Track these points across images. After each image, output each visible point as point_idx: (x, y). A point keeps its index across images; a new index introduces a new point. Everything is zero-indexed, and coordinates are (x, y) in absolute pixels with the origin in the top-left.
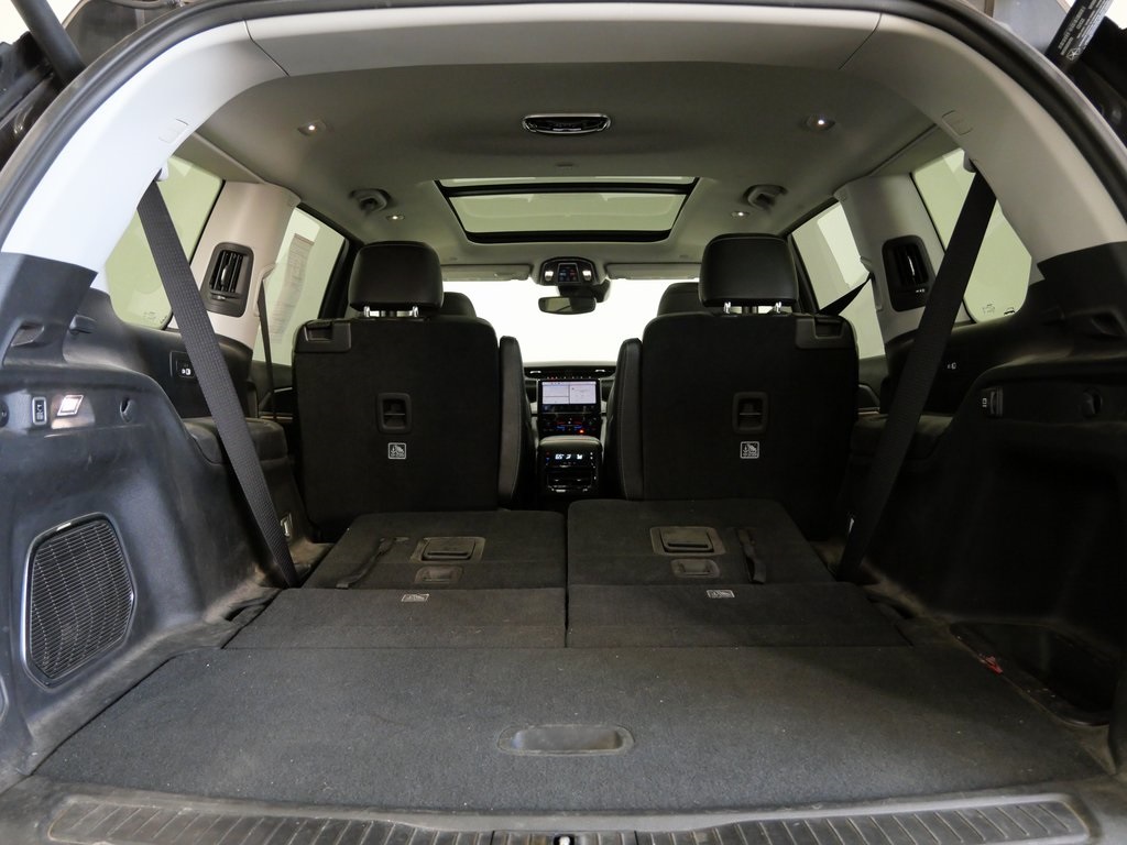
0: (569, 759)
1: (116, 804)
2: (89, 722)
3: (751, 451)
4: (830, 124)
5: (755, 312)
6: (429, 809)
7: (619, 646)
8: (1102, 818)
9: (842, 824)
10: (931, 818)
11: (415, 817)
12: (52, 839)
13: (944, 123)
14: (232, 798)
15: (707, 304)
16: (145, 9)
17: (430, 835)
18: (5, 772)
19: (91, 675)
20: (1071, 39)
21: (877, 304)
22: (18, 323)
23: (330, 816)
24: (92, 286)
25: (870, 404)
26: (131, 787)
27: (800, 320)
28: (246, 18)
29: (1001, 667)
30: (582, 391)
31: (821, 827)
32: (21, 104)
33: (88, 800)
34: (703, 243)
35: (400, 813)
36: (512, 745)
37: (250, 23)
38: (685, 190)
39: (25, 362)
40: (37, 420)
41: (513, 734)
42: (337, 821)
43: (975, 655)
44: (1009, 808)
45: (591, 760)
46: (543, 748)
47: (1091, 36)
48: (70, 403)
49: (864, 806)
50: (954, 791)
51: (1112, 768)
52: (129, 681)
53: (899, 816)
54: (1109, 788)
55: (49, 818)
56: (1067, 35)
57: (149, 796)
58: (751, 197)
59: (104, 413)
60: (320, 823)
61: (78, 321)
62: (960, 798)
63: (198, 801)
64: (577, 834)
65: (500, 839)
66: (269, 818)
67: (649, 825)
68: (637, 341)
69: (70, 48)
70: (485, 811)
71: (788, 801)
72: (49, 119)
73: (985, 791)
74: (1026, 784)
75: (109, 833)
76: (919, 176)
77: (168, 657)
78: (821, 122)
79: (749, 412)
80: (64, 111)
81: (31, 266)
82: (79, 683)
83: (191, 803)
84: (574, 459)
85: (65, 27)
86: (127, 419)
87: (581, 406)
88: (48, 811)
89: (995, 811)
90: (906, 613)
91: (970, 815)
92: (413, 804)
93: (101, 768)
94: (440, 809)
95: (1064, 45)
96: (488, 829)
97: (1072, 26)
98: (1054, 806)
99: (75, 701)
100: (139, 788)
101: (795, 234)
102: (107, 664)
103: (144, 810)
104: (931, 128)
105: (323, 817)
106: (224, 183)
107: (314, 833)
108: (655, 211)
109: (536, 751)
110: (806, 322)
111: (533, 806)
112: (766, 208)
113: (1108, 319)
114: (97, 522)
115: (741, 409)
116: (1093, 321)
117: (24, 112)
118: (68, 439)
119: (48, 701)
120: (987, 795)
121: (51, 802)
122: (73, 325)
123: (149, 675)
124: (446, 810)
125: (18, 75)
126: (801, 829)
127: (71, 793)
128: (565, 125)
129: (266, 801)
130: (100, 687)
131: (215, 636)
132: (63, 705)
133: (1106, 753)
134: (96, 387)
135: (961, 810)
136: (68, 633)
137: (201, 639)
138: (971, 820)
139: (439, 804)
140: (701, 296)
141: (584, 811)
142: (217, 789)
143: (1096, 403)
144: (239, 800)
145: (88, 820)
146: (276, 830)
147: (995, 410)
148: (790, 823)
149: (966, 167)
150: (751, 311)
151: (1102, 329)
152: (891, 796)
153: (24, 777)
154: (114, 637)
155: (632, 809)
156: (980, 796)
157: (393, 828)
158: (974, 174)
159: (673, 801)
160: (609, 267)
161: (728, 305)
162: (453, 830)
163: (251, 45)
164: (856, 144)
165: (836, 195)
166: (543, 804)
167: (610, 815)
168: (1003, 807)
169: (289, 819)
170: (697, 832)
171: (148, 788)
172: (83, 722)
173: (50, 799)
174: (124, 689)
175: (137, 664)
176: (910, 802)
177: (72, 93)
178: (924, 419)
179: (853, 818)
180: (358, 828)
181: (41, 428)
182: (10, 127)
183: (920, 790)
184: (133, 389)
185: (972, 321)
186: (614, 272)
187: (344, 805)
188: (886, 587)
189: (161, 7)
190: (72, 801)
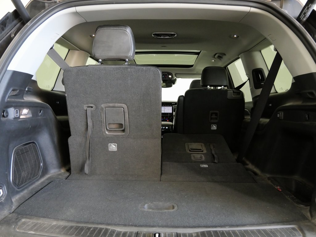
0: (160, 212)
1: (35, 221)
2: (29, 199)
3: (214, 127)
4: (238, 37)
5: (217, 88)
6: (121, 225)
7: (175, 181)
8: (306, 232)
9: (234, 232)
10: (259, 231)
11: (116, 227)
12: (18, 230)
13: (268, 38)
14: (67, 220)
15: (203, 86)
16: (48, 3)
17: (120, 232)
18: (5, 212)
19: (30, 186)
20: (304, 15)
21: (250, 87)
22: (11, 89)
23: (93, 226)
24: (32, 79)
25: (248, 115)
26: (39, 217)
27: (228, 91)
28: (75, 6)
29: (281, 189)
30: (168, 109)
31: (228, 233)
32: (14, 29)
33: (28, 220)
34: (203, 68)
35: (113, 226)
36: (144, 208)
37: (76, 7)
38: (198, 54)
39: (13, 100)
40: (16, 116)
41: (145, 205)
42: (95, 227)
43: (274, 186)
44: (281, 229)
45: (165, 212)
46: (153, 209)
47: (309, 14)
48: (25, 111)
49: (241, 227)
50: (265, 224)
51: (310, 218)
52: (40, 188)
53: (249, 230)
54: (308, 224)
55: (17, 225)
56: (302, 14)
57: (44, 219)
58: (216, 56)
59: (34, 114)
60: (90, 228)
61: (28, 88)
62: (267, 225)
63: (58, 221)
64: (161, 233)
65: (139, 234)
66: (77, 226)
67: (181, 231)
68: (183, 96)
69: (27, 14)
70: (136, 226)
71: (219, 225)
72: (21, 33)
73: (274, 224)
74: (286, 222)
75: (33, 229)
76: (263, 51)
77: (51, 181)
78: (235, 36)
79: (214, 116)
80: (25, 31)
81: (15, 74)
82: (26, 188)
83: (55, 222)
84: (165, 128)
85: (26, 8)
86: (41, 116)
87: (168, 113)
88: (17, 223)
89: (276, 230)
90: (256, 174)
91: (270, 230)
92: (116, 224)
93: (31, 211)
94: (123, 225)
95: (302, 17)
96: (136, 231)
97: (304, 11)
98: (293, 229)
99: (25, 193)
100: (41, 217)
101: (229, 67)
102: (34, 183)
103: (43, 223)
104: (265, 39)
105: (91, 226)
106: (69, 50)
107: (89, 231)
108: (189, 60)
109: (151, 210)
110: (230, 92)
111: (149, 225)
112: (220, 60)
113: (312, 94)
114: (32, 144)
115: (211, 115)
116: (308, 94)
117: (14, 31)
118: (25, 121)
119: (18, 192)
120: (274, 225)
121: (18, 220)
122: (27, 89)
123: (45, 186)
124: (125, 225)
125: (13, 21)
126: (223, 233)
127: (23, 218)
128: (164, 35)
129: (76, 222)
130: (32, 189)
131: (64, 176)
132: (22, 194)
133: (309, 214)
134: (32, 107)
135: (267, 229)
136: (24, 174)
137: (60, 177)
138: (270, 232)
139: (123, 224)
140: (201, 84)
141: (163, 226)
142: (63, 218)
143: (309, 117)
144: (69, 221)
145: (28, 225)
146: (78, 230)
147: (281, 117)
148: (220, 231)
149: (274, 50)
150: (216, 88)
151: (310, 96)
152: (248, 225)
153: (11, 213)
154: (36, 176)
155: (176, 226)
156: (272, 225)
157: (110, 230)
158: (277, 52)
159: (188, 224)
160: (176, 75)
161: (208, 86)
162: (127, 231)
163: (76, 14)
164: (245, 42)
165: (239, 56)
166: (152, 224)
167: (170, 228)
168: (279, 228)
169: (82, 227)
170: (194, 233)
171: (44, 217)
172: (27, 199)
173: (17, 220)
174: (39, 190)
175: (42, 183)
176: (253, 226)
177: (28, 26)
178: (261, 119)
179: (238, 230)
180: (101, 230)
181: (17, 118)
182: (10, 35)
183: (256, 223)
184: (42, 107)
185: (277, 92)
186: (177, 76)
187: (97, 223)
188: (250, 166)
189: (52, 3)
190: (23, 220)
